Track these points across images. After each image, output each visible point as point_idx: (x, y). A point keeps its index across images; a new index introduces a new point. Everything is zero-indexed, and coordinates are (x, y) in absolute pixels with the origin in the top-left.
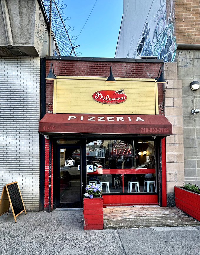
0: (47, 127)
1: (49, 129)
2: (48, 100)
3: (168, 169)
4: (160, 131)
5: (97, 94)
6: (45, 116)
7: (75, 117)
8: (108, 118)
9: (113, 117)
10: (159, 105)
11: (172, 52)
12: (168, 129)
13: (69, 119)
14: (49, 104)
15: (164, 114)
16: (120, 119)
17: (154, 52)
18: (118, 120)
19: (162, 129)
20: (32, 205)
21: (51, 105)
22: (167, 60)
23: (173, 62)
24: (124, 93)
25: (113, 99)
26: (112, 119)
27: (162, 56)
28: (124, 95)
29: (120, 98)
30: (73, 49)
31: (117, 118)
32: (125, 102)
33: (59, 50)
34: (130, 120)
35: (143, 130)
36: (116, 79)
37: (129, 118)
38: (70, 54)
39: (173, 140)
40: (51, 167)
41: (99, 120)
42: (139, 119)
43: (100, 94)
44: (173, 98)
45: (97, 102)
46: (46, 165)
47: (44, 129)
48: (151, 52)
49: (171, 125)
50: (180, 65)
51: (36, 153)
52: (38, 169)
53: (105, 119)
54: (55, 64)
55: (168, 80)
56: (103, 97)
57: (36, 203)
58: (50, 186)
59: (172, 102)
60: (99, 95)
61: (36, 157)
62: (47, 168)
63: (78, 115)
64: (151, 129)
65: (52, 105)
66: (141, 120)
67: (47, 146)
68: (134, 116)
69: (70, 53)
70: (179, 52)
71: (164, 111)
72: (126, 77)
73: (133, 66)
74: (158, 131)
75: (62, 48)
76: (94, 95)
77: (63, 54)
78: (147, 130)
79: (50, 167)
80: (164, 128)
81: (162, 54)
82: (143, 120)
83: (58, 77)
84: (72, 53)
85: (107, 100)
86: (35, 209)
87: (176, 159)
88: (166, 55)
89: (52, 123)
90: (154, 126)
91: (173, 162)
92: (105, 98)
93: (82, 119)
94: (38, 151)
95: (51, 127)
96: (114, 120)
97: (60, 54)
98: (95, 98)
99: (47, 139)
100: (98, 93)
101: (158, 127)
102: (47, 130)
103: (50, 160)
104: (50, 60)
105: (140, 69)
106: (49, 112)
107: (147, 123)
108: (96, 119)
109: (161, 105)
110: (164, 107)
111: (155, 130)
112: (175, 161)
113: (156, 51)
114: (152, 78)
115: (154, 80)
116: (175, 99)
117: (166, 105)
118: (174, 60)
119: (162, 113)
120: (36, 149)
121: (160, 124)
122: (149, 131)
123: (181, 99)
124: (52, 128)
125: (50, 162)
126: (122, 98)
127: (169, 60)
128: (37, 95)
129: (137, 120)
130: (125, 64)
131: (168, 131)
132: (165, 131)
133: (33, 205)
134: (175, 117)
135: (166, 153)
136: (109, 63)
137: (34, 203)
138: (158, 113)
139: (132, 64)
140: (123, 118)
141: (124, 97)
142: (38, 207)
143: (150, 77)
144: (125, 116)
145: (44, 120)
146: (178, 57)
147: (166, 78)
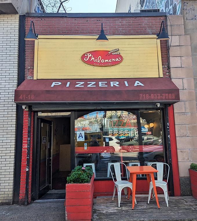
0: (24, 96)
1: (27, 98)
2: (27, 63)
3: (179, 146)
4: (164, 98)
5: (86, 55)
6: (24, 83)
7: (60, 83)
8: (100, 83)
9: (107, 82)
10: (163, 66)
11: (177, 3)
12: (174, 94)
13: (52, 86)
14: (29, 68)
15: (170, 76)
16: (114, 84)
17: (157, 4)
18: (112, 85)
19: (167, 95)
20: (3, 196)
21: (31, 70)
22: (172, 12)
23: (178, 15)
24: (120, 53)
25: (106, 61)
26: (105, 84)
27: (167, 8)
28: (119, 56)
29: (114, 59)
30: (61, 4)
31: (111, 83)
32: (121, 64)
33: (43, 6)
34: (127, 85)
35: (143, 97)
36: (108, 37)
37: (126, 82)
38: (57, 10)
39: (184, 108)
40: (30, 145)
41: (89, 86)
42: (138, 83)
43: (91, 55)
44: (181, 57)
45: (86, 65)
46: (24, 143)
47: (21, 98)
48: (155, 4)
49: (178, 90)
50: (187, 18)
51: (11, 128)
52: (14, 149)
53: (97, 84)
54: (36, 22)
55: (172, 35)
56: (94, 58)
57: (8, 193)
58: (27, 170)
59: (180, 61)
60: (89, 56)
61: (11, 133)
62: (25, 146)
63: (64, 81)
64: (152, 95)
65: (33, 69)
66: (140, 84)
67: (26, 119)
68: (132, 81)
69: (58, 8)
70: (185, 3)
71: (169, 72)
72: (122, 35)
73: (130, 21)
74: (161, 97)
75: (47, 3)
76: (83, 57)
77: (49, 10)
78: (147, 96)
79: (28, 145)
80: (169, 93)
81: (166, 6)
82: (142, 85)
83: (39, 36)
84: (60, 9)
85: (99, 62)
86: (7, 201)
87: (188, 131)
88: (171, 7)
89: (31, 91)
90: (156, 91)
91: (185, 136)
92: (96, 60)
93: (68, 85)
94: (15, 126)
95: (29, 96)
96: (107, 86)
97: (45, 10)
98: (85, 59)
99: (26, 110)
100: (88, 54)
101: (162, 92)
102: (24, 99)
103: (28, 137)
104: (31, 17)
105: (138, 24)
106: (29, 78)
107: (147, 88)
108: (86, 84)
109: (166, 66)
110: (169, 68)
111: (158, 96)
112: (188, 135)
113: (160, 3)
114: (153, 34)
115: (155, 36)
116: (183, 58)
117: (172, 65)
118: (179, 12)
119: (167, 76)
120: (11, 123)
121: (163, 88)
122: (150, 97)
123: (191, 58)
124: (31, 96)
125: (29, 139)
126: (117, 59)
127: (175, 12)
128: (15, 58)
129: (136, 85)
130: (120, 20)
131: (174, 97)
132: (170, 97)
133: (6, 196)
134: (184, 80)
135: (175, 125)
136: (100, 19)
137: (6, 193)
138: (162, 76)
139: (128, 19)
140: (118, 83)
141: (119, 58)
142: (11, 198)
143: (151, 33)
144: (121, 80)
145: (21, 88)
146: (184, 9)
147: (169, 33)
